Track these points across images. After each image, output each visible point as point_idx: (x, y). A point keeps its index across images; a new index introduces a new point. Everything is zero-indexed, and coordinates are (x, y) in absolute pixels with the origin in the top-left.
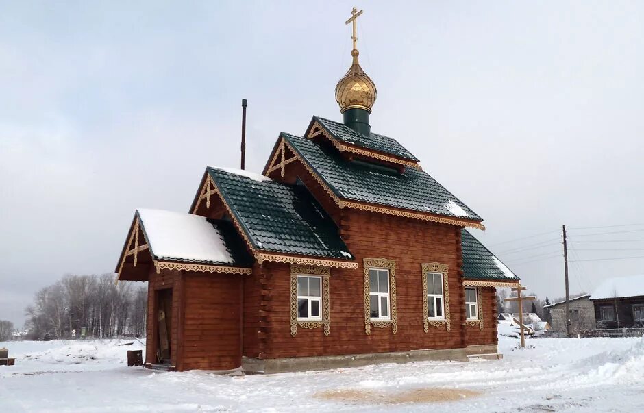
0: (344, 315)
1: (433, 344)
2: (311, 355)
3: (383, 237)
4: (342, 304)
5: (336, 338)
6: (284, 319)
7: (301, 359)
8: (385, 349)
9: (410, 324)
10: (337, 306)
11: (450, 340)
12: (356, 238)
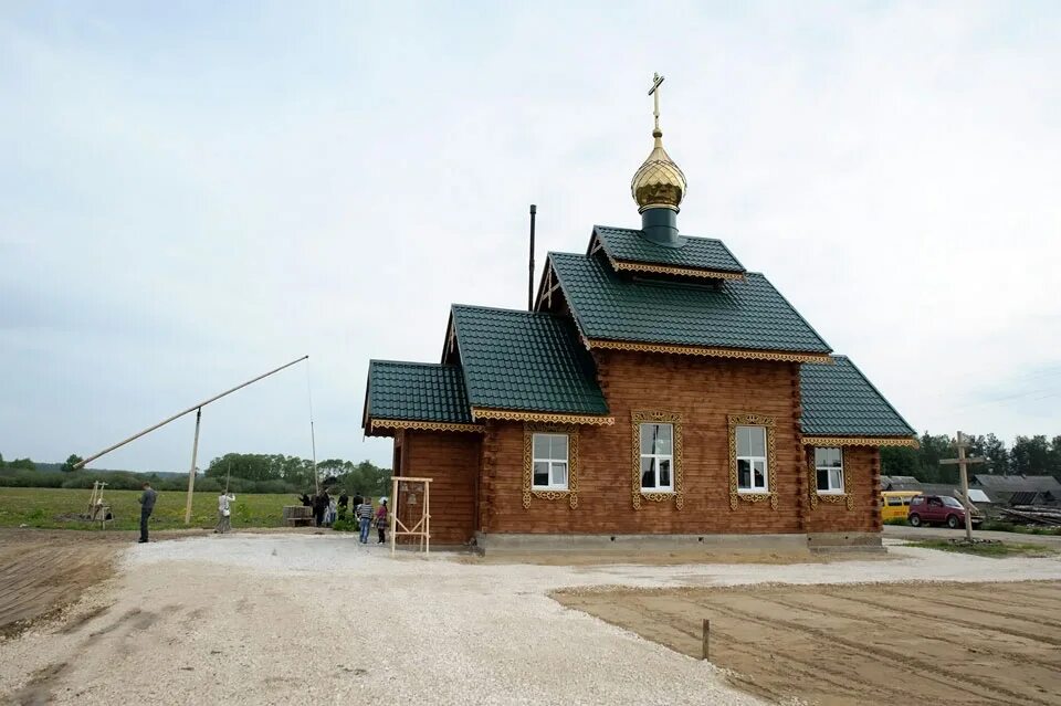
0: (599, 483)
1: (746, 526)
2: (551, 532)
3: (665, 381)
4: (596, 470)
5: (588, 512)
6: (515, 487)
7: (537, 536)
8: (664, 530)
9: (707, 498)
10: (590, 472)
11: (777, 521)
12: (622, 385)
